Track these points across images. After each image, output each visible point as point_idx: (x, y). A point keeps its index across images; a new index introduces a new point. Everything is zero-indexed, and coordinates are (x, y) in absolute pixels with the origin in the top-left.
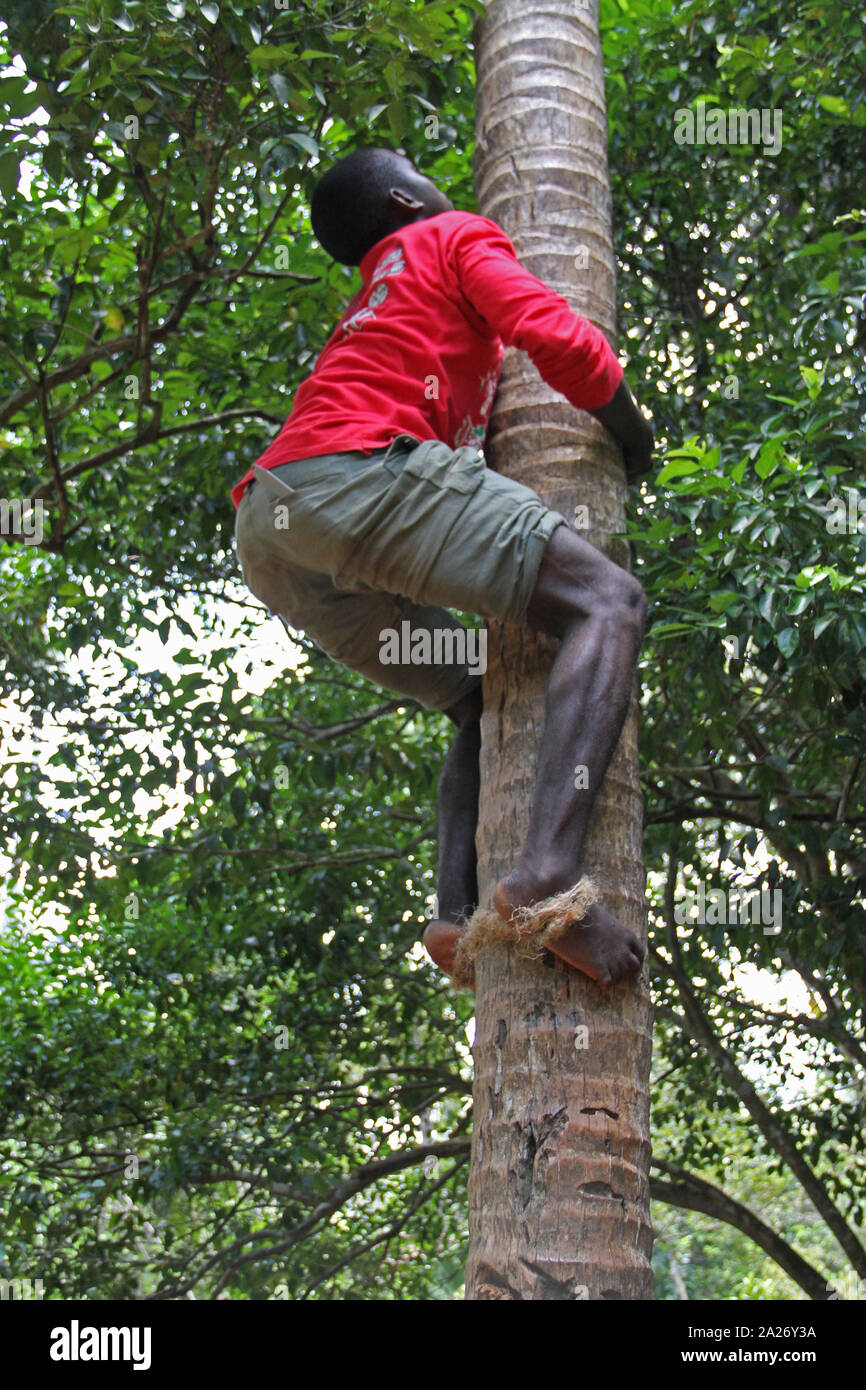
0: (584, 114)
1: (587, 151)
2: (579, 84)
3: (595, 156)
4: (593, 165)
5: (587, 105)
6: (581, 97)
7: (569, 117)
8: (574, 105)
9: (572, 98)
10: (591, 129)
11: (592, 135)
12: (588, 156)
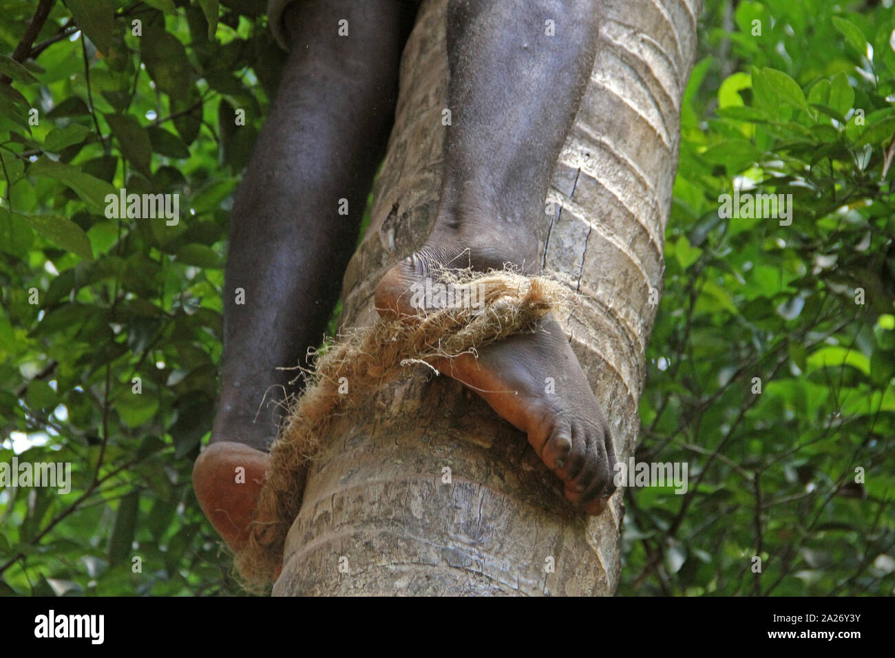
0: (621, 244)
1: (611, 314)
2: (624, 184)
3: (626, 332)
4: (617, 347)
5: (632, 229)
6: (621, 207)
7: (589, 234)
8: (604, 219)
9: (603, 203)
10: (628, 279)
11: (628, 289)
12: (609, 323)
